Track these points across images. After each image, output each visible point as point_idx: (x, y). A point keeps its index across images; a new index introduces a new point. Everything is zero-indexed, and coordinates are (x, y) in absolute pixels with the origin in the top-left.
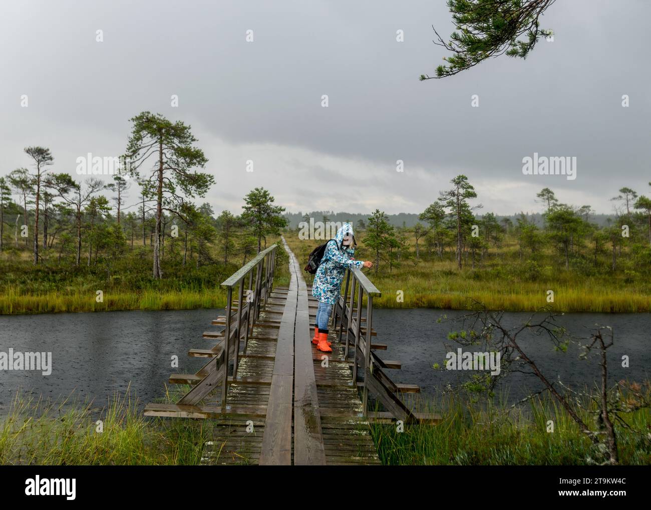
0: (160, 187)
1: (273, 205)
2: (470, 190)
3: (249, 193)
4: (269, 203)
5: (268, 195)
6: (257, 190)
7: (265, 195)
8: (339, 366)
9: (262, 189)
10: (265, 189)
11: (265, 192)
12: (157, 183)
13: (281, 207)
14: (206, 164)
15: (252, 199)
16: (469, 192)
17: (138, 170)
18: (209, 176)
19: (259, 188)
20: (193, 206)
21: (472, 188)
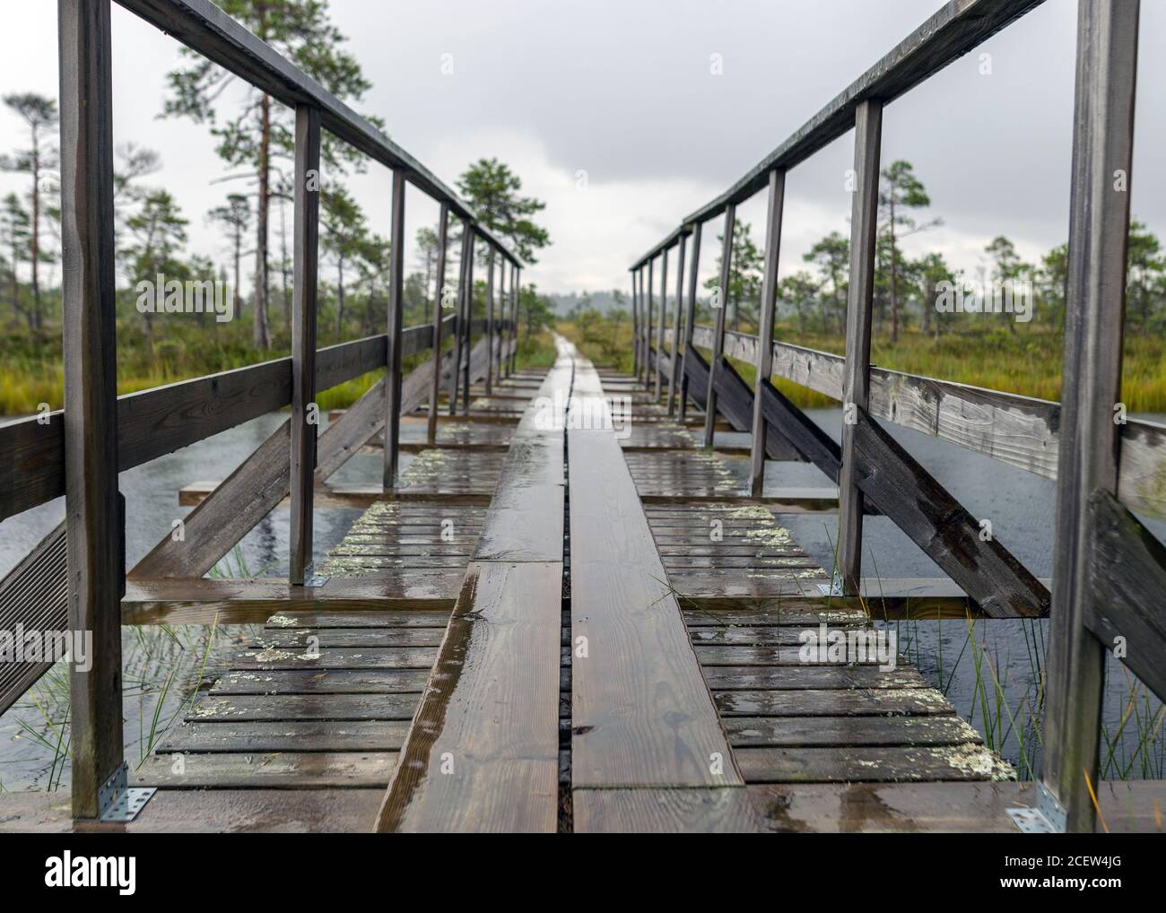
0: (265, 146)
1: (517, 196)
2: (917, 191)
3: (467, 170)
4: (510, 191)
5: (508, 174)
6: (484, 163)
7: (502, 173)
8: (736, 515)
9: (495, 161)
10: (500, 162)
11: (502, 168)
12: (257, 137)
13: (536, 201)
14: (365, 94)
15: (472, 184)
16: (915, 196)
17: (212, 105)
18: (374, 120)
19: (489, 159)
20: (342, 191)
21: (920, 187)
